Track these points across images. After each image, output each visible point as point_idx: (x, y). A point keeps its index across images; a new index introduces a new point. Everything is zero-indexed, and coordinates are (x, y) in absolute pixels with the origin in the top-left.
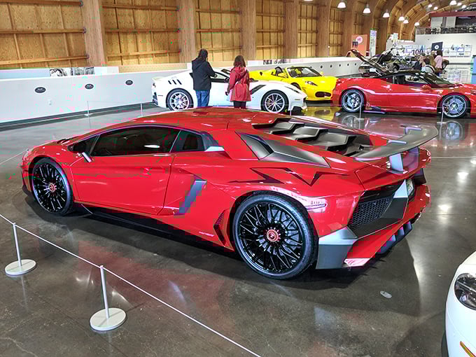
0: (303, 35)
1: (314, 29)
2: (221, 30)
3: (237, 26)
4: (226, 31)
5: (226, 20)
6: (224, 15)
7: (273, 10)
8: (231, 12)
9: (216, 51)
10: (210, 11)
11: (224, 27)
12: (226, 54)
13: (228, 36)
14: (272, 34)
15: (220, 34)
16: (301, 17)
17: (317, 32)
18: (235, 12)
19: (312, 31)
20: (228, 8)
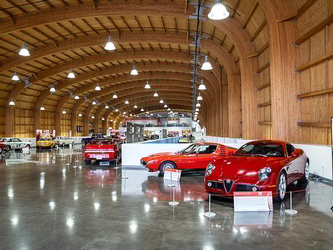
0: (64, 127)
1: (70, 124)
2: (24, 125)
3: (32, 123)
4: (27, 125)
5: (27, 121)
6: (26, 118)
7: (49, 116)
8: (29, 117)
9: (22, 133)
10: (20, 117)
11: (26, 123)
12: (26, 134)
13: (27, 127)
14: (49, 126)
15: (24, 126)
16: (63, 119)
17: (71, 126)
18: (31, 117)
19: (69, 125)
20: (27, 116)
